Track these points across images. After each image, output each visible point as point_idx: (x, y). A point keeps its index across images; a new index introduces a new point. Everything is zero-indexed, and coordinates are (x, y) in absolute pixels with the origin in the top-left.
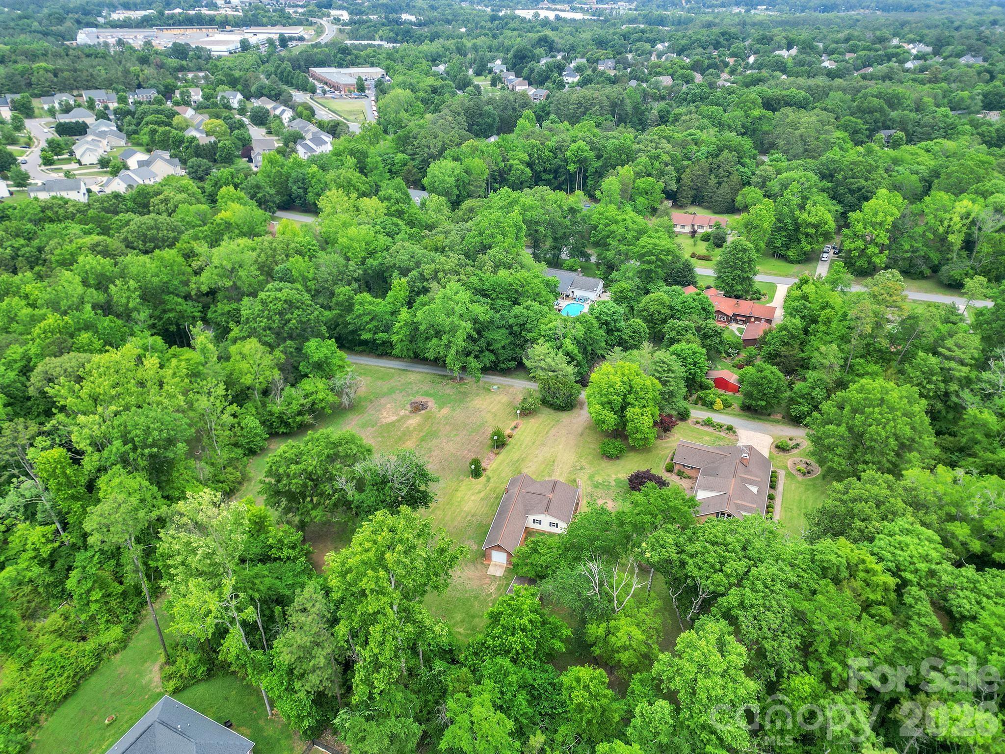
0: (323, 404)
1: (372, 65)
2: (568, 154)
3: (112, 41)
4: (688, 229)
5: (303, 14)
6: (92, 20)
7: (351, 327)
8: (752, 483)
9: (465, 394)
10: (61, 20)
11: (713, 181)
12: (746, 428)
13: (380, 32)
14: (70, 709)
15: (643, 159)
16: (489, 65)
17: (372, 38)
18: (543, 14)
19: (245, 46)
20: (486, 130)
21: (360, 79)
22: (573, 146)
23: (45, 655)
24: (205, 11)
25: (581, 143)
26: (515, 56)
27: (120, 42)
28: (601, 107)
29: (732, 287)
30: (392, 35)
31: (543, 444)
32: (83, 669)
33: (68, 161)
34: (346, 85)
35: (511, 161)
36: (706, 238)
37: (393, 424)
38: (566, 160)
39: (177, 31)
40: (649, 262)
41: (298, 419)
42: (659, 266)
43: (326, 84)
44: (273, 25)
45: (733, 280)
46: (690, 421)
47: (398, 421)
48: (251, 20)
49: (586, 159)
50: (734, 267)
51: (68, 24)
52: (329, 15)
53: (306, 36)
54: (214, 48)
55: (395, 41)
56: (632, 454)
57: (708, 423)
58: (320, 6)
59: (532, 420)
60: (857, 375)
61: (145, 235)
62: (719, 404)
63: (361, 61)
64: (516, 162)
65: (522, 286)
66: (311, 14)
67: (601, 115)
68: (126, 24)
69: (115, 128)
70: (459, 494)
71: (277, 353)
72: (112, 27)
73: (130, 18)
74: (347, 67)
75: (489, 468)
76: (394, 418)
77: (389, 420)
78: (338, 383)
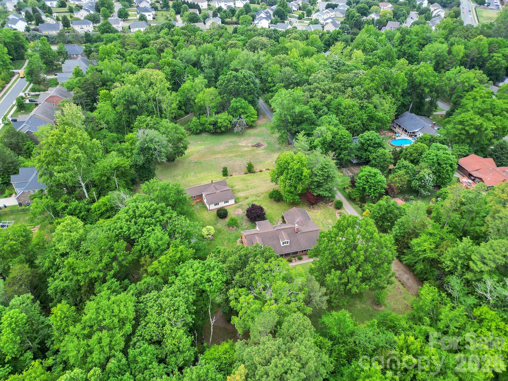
0: (220, 125)
9: (279, 150)
31: (264, 181)
33: (310, 20)
41: (208, 126)
46: (339, 211)
62: (367, 212)
69: (346, 9)
71: (219, 97)
75: (234, 176)
76: (244, 145)
77: (241, 144)
78: (235, 120)
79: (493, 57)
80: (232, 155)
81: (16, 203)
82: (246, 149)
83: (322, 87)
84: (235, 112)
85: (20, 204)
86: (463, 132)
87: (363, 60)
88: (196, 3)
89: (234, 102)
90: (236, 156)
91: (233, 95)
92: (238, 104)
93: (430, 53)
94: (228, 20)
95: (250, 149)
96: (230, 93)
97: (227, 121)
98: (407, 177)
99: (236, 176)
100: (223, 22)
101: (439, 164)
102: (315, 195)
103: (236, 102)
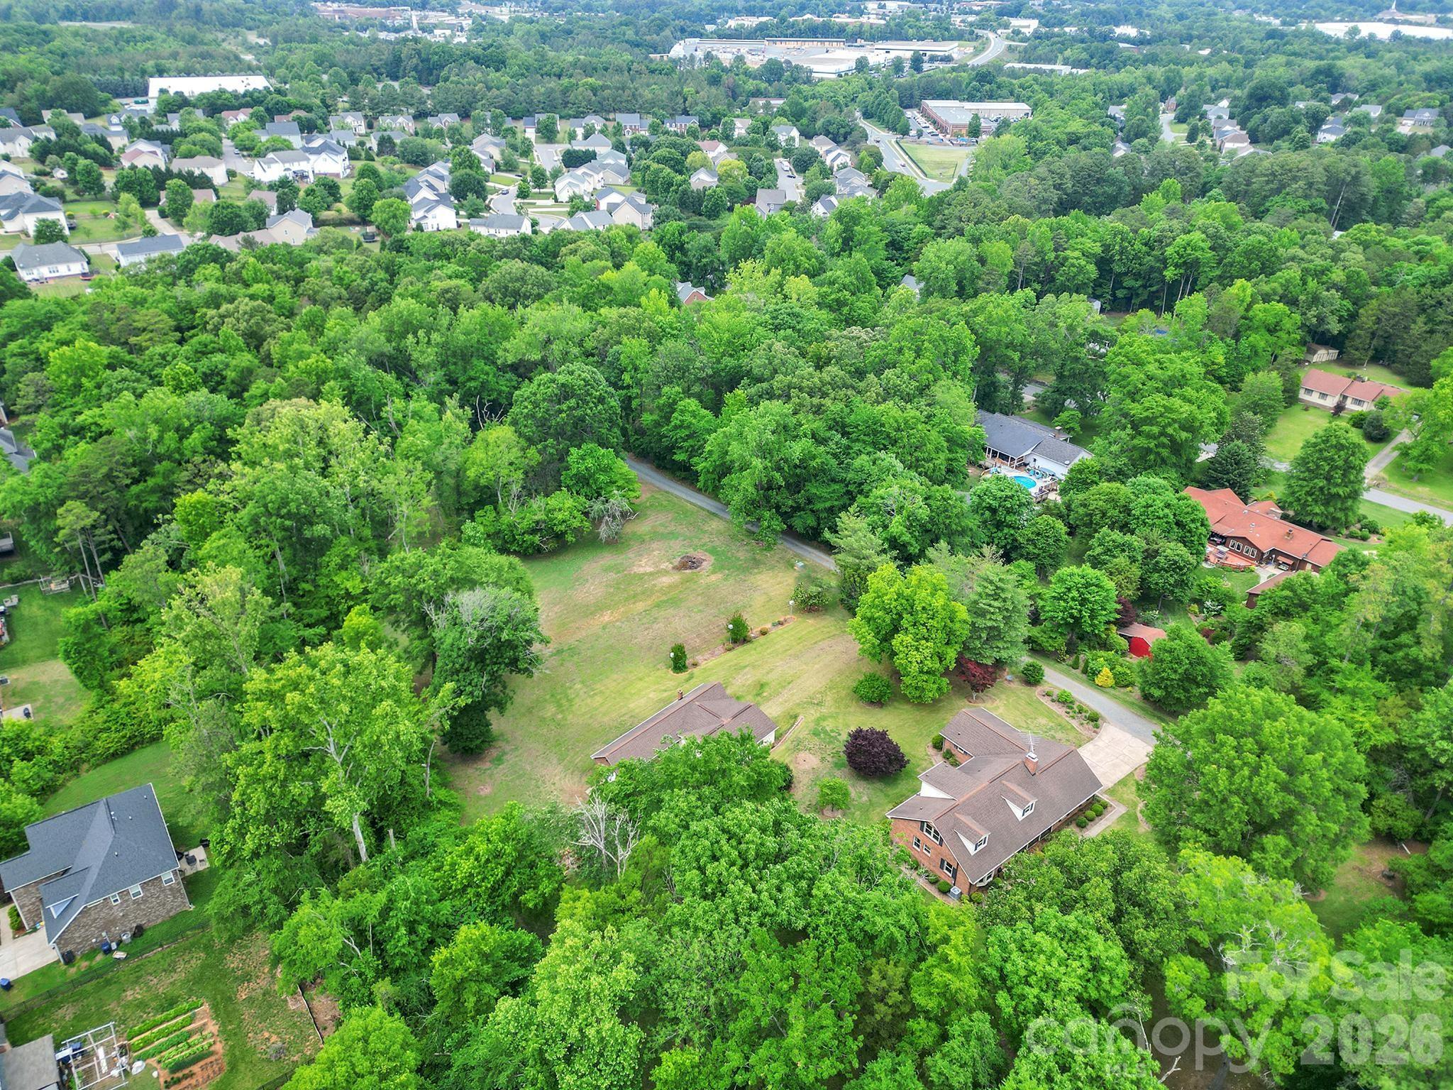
0: (563, 528)
1: (1018, 100)
2: (1169, 251)
3: (700, 54)
4: (1331, 402)
5: (971, 24)
6: (698, 28)
7: (665, 442)
8: (1020, 802)
9: (756, 563)
10: (660, 28)
11: (1419, 326)
12: (1123, 725)
13: (1068, 53)
14: (110, 769)
15: (1292, 273)
16: (1205, 107)
17: (1052, 61)
18: (1366, 29)
19: (861, 65)
20: (1103, 205)
21: (976, 117)
22: (1182, 239)
23: (116, 706)
24: (843, 19)
25: (1197, 236)
26: (1251, 96)
27: (709, 56)
28: (1310, 185)
29: (1305, 505)
30: (1084, 56)
31: (796, 657)
32: (142, 735)
33: (547, 196)
34: (956, 126)
35: (1068, 253)
36: (1358, 422)
37: (641, 577)
38: (1164, 262)
39: (792, 45)
40: (1150, 436)
41: (527, 537)
42: (1164, 446)
43: (934, 123)
44: (921, 39)
45: (1309, 494)
46: (1039, 689)
47: (651, 574)
48: (894, 32)
49: (1197, 262)
50: (1315, 473)
51: (667, 32)
52: (1006, 26)
53: (955, 56)
54: (815, 68)
55: (1087, 65)
56: (907, 707)
57: (1065, 701)
58: (1001, 13)
59: (811, 621)
60: (1331, 688)
61: (506, 288)
62: (1106, 676)
63: (1005, 92)
64: (1077, 254)
65: (898, 430)
66: (984, 24)
67: (1306, 197)
68: (737, 35)
69: (623, 162)
70: (640, 685)
71: (532, 452)
72: (720, 37)
73: (742, 26)
74: (981, 100)
75: (703, 665)
76: (649, 569)
77: (641, 570)
78: (598, 506)
79: (1066, 259)
80: (640, 606)
81: (54, 955)
82: (666, 580)
83: (805, 383)
84: (586, 484)
85: (69, 958)
86: (1164, 440)
87: (816, 297)
88: (197, 173)
89: (580, 458)
90: (658, 606)
91: (570, 439)
92: (589, 462)
93: (943, 265)
94: (325, 215)
95: (676, 577)
96: (560, 434)
97: (578, 515)
98: (1136, 572)
99: (712, 663)
100: (317, 223)
101: (1178, 524)
102: (989, 662)
103: (583, 458)
